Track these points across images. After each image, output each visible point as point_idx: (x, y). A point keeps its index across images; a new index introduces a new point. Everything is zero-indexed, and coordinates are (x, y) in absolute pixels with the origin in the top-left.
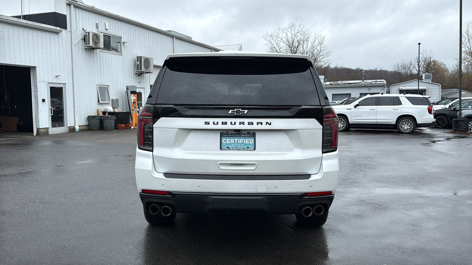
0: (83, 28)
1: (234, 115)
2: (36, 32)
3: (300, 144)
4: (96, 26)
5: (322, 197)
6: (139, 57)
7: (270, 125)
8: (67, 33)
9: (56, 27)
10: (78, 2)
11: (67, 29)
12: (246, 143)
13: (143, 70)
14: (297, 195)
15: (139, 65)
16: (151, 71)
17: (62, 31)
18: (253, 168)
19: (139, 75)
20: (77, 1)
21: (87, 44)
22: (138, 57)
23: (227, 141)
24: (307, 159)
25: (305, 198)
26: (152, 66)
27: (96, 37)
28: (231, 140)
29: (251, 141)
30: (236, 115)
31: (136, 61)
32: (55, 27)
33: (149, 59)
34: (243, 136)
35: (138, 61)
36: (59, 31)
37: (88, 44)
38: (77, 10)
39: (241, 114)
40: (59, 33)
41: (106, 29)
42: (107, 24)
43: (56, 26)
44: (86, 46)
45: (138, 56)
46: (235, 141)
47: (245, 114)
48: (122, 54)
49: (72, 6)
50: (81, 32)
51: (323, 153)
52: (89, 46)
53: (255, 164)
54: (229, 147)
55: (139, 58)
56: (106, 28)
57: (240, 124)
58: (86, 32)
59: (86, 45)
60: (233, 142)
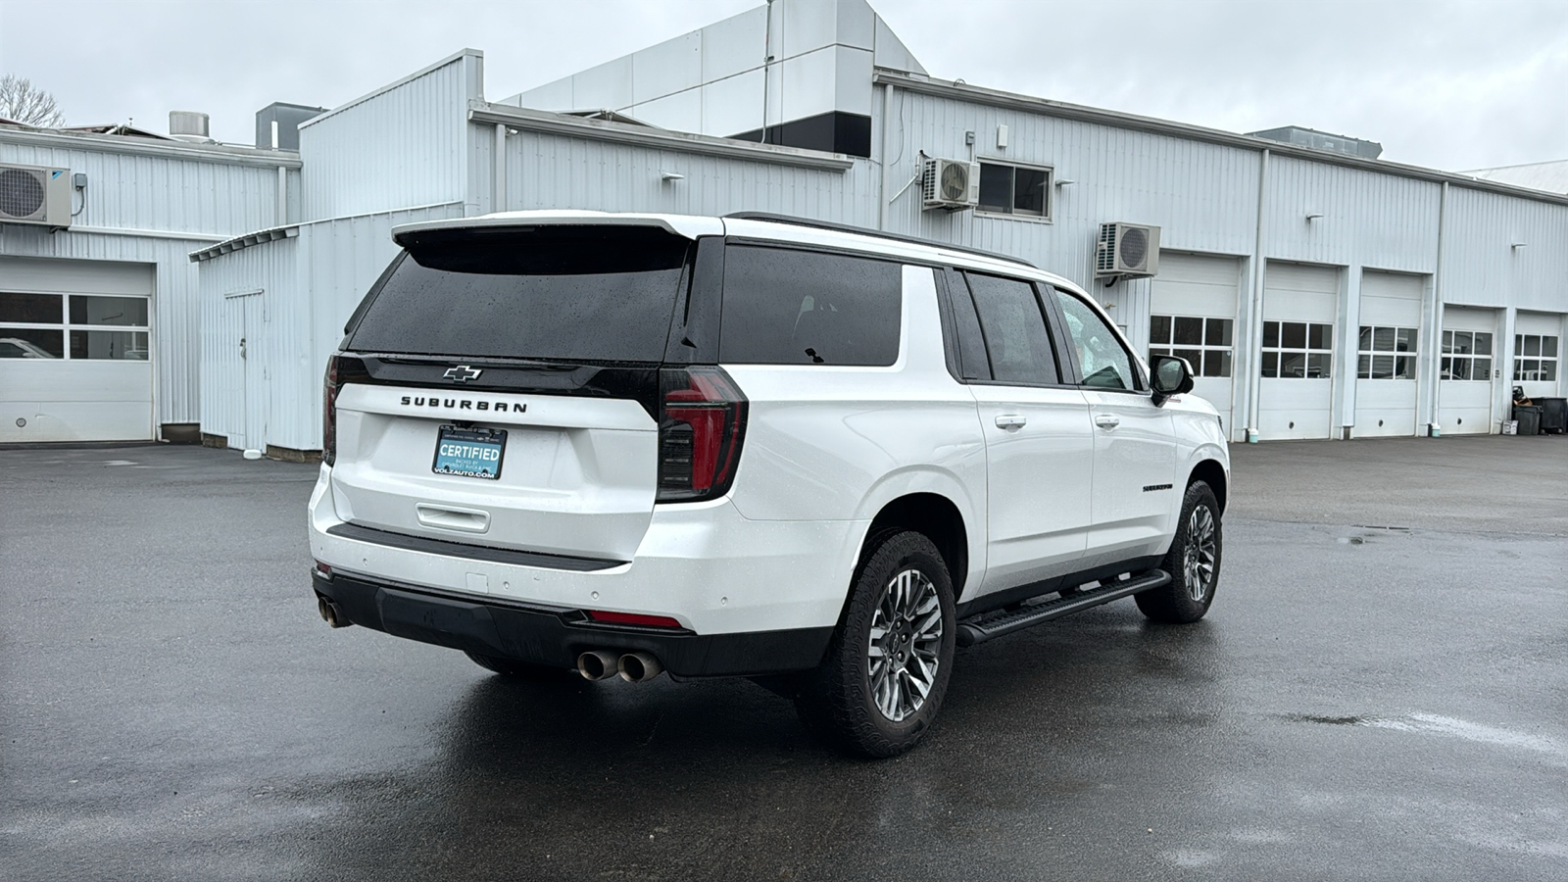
0: (922, 152)
1: (452, 382)
2: (779, 171)
3: (597, 473)
4: (967, 140)
5: (631, 628)
6: (1108, 228)
7: (522, 413)
8: (870, 168)
9: (836, 154)
10: (911, 75)
11: (871, 158)
12: (484, 458)
13: (1116, 269)
14: (556, 613)
15: (1106, 252)
16: (1148, 269)
17: (852, 163)
18: (480, 526)
19: (1107, 286)
20: (909, 73)
21: (927, 198)
22: (1105, 226)
23: (450, 450)
24: (606, 515)
25: (577, 623)
26: (1152, 254)
27: (956, 172)
28: (457, 447)
29: (495, 456)
30: (456, 382)
31: (1100, 238)
32: (832, 154)
33: (1144, 232)
34: (480, 439)
35: (1105, 240)
36: (844, 164)
37: (929, 196)
38: (907, 98)
39: (467, 379)
40: (844, 170)
41: (1000, 148)
42: (1004, 130)
43: (836, 151)
44: (926, 204)
45: (1105, 223)
46: (463, 450)
47: (472, 379)
48: (1050, 220)
49: (890, 88)
50: (914, 164)
51: (658, 501)
52: (932, 204)
53: (484, 517)
54: (450, 465)
55: (1109, 231)
56: (1000, 144)
57: (462, 407)
58: (928, 160)
59: (925, 201)
60: (459, 452)
